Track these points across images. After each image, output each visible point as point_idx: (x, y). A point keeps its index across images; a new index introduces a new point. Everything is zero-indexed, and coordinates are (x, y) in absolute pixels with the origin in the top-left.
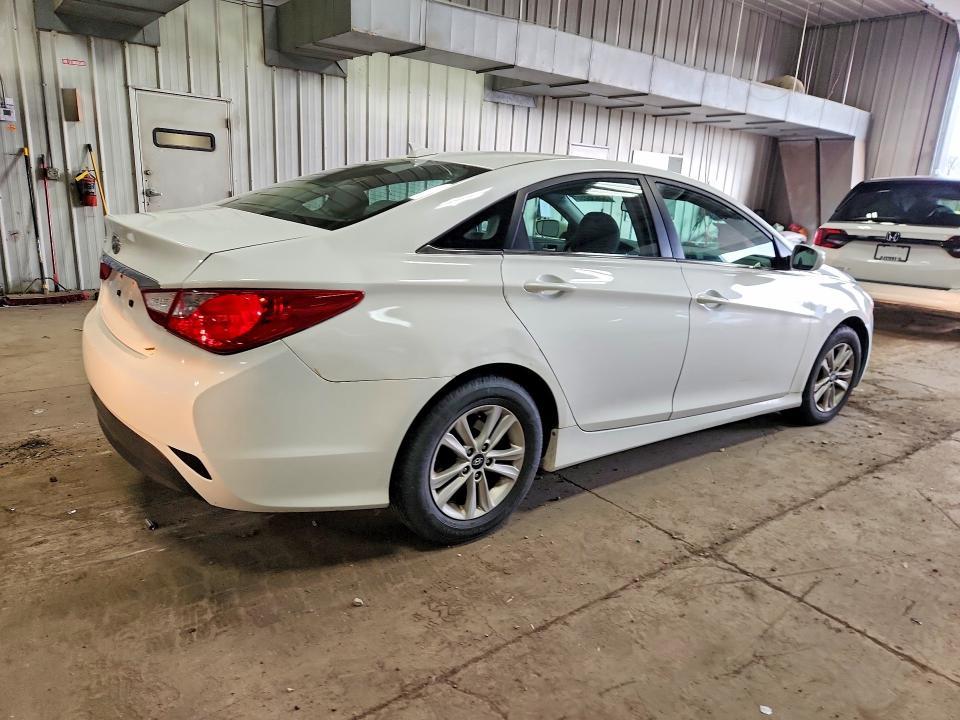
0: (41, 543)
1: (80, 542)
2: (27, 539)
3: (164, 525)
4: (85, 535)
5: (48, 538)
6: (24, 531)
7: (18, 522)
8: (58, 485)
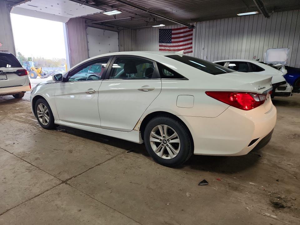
0: (289, 165)
1: (279, 160)
2: (292, 167)
3: (257, 155)
4: (277, 161)
5: (286, 165)
6: (293, 169)
7: (293, 173)
8: (277, 178)
